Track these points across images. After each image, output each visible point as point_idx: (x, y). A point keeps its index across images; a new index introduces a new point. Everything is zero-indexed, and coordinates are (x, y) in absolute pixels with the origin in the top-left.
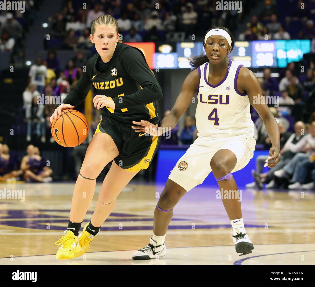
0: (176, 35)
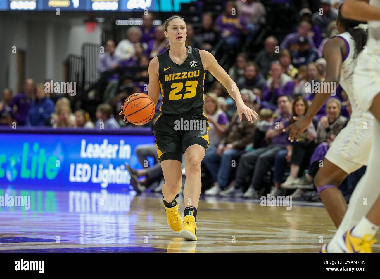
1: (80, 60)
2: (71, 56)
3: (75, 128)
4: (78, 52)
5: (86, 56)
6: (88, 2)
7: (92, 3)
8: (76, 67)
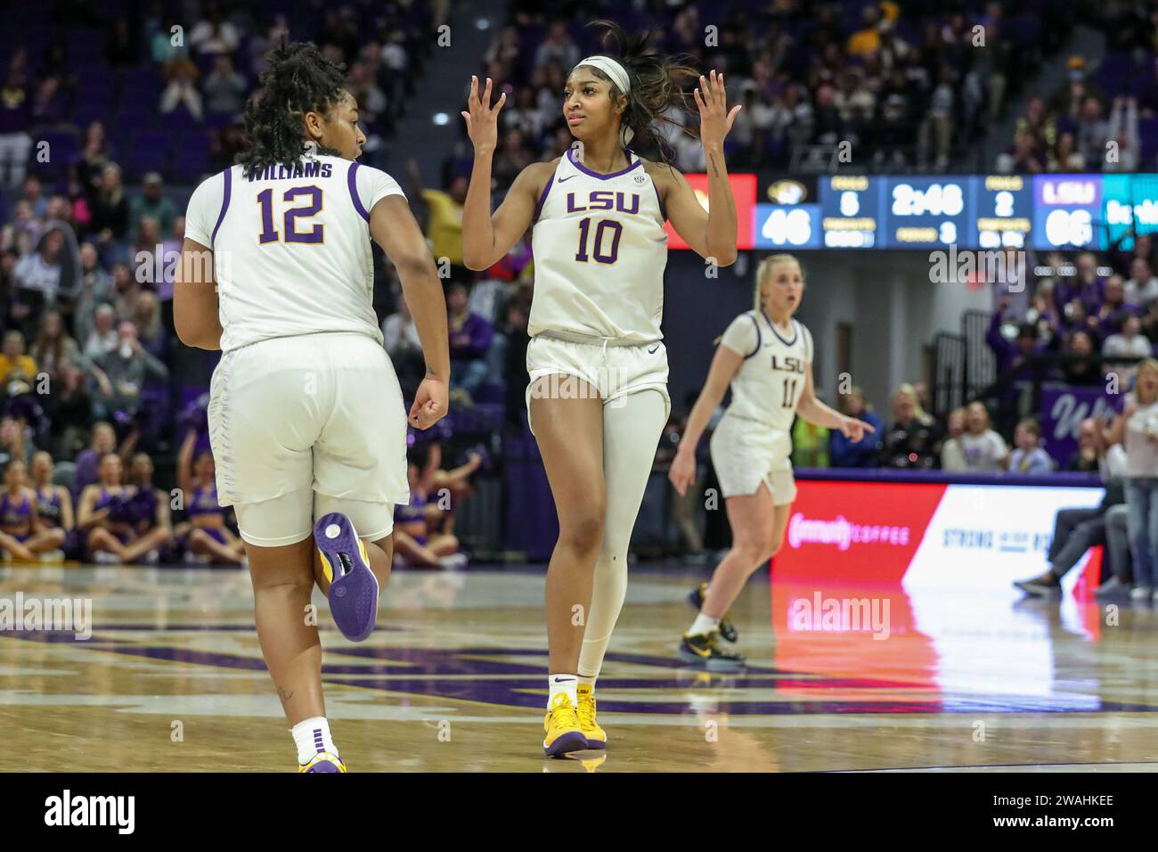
0: (815, 155)
1: (959, 342)
2: (943, 335)
4: (955, 328)
5: (969, 334)
6: (971, 233)
7: (978, 233)
8: (950, 356)
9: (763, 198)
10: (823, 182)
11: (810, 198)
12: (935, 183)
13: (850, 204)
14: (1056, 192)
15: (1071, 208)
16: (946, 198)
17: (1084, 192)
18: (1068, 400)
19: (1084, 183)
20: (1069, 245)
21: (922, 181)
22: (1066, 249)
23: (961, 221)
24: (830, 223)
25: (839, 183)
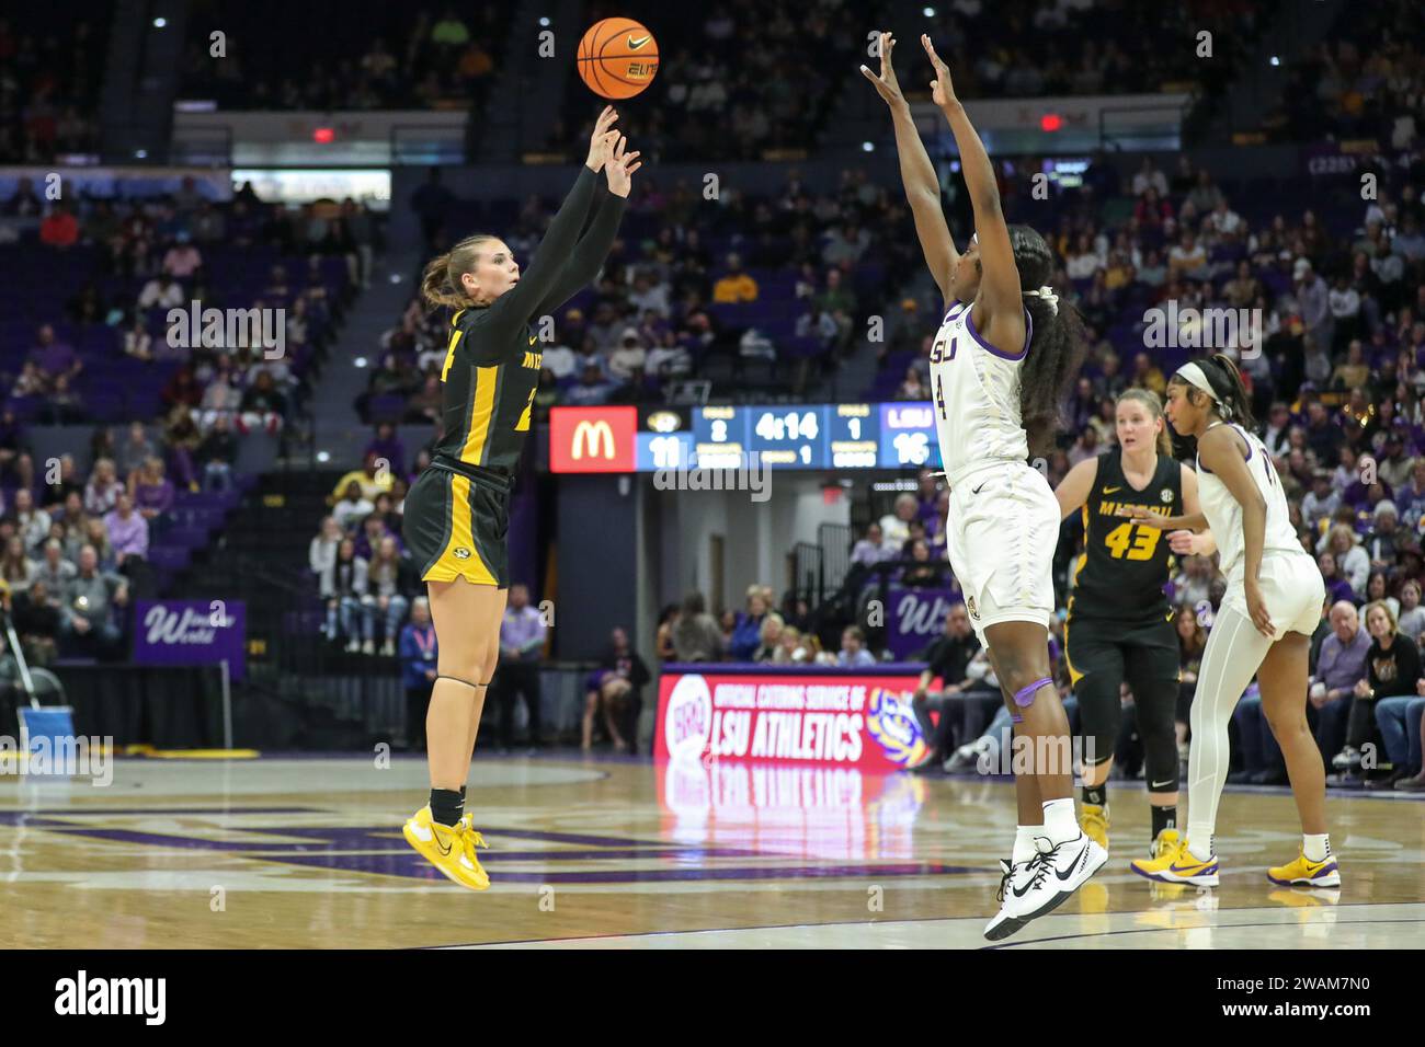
0: (689, 388)
1: (815, 551)
2: (801, 544)
3: (801, 665)
4: (811, 537)
5: (824, 543)
6: (826, 453)
7: (832, 454)
8: (809, 563)
9: (643, 427)
10: (695, 412)
11: (685, 426)
12: (793, 411)
13: (719, 431)
14: (899, 418)
15: (911, 431)
16: (806, 424)
17: (924, 417)
18: (911, 600)
19: (924, 410)
20: (910, 463)
21: (779, 409)
22: (908, 467)
23: (818, 445)
24: (702, 448)
25: (709, 412)
